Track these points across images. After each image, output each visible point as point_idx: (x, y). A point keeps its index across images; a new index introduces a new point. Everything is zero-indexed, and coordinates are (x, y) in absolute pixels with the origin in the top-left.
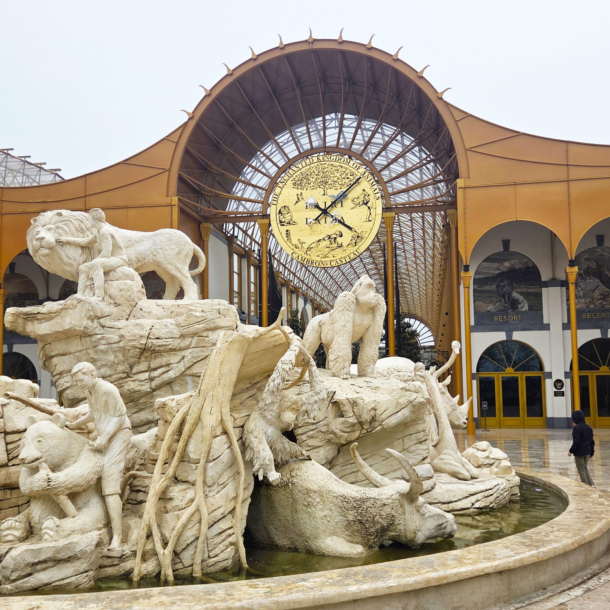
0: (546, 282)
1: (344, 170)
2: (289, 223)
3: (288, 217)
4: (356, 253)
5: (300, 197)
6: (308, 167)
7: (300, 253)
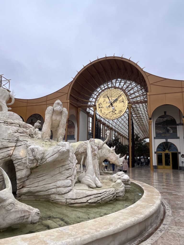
0: (178, 124)
1: (117, 92)
2: (101, 108)
3: (101, 106)
4: (120, 115)
5: (105, 100)
6: (107, 92)
7: (104, 116)
